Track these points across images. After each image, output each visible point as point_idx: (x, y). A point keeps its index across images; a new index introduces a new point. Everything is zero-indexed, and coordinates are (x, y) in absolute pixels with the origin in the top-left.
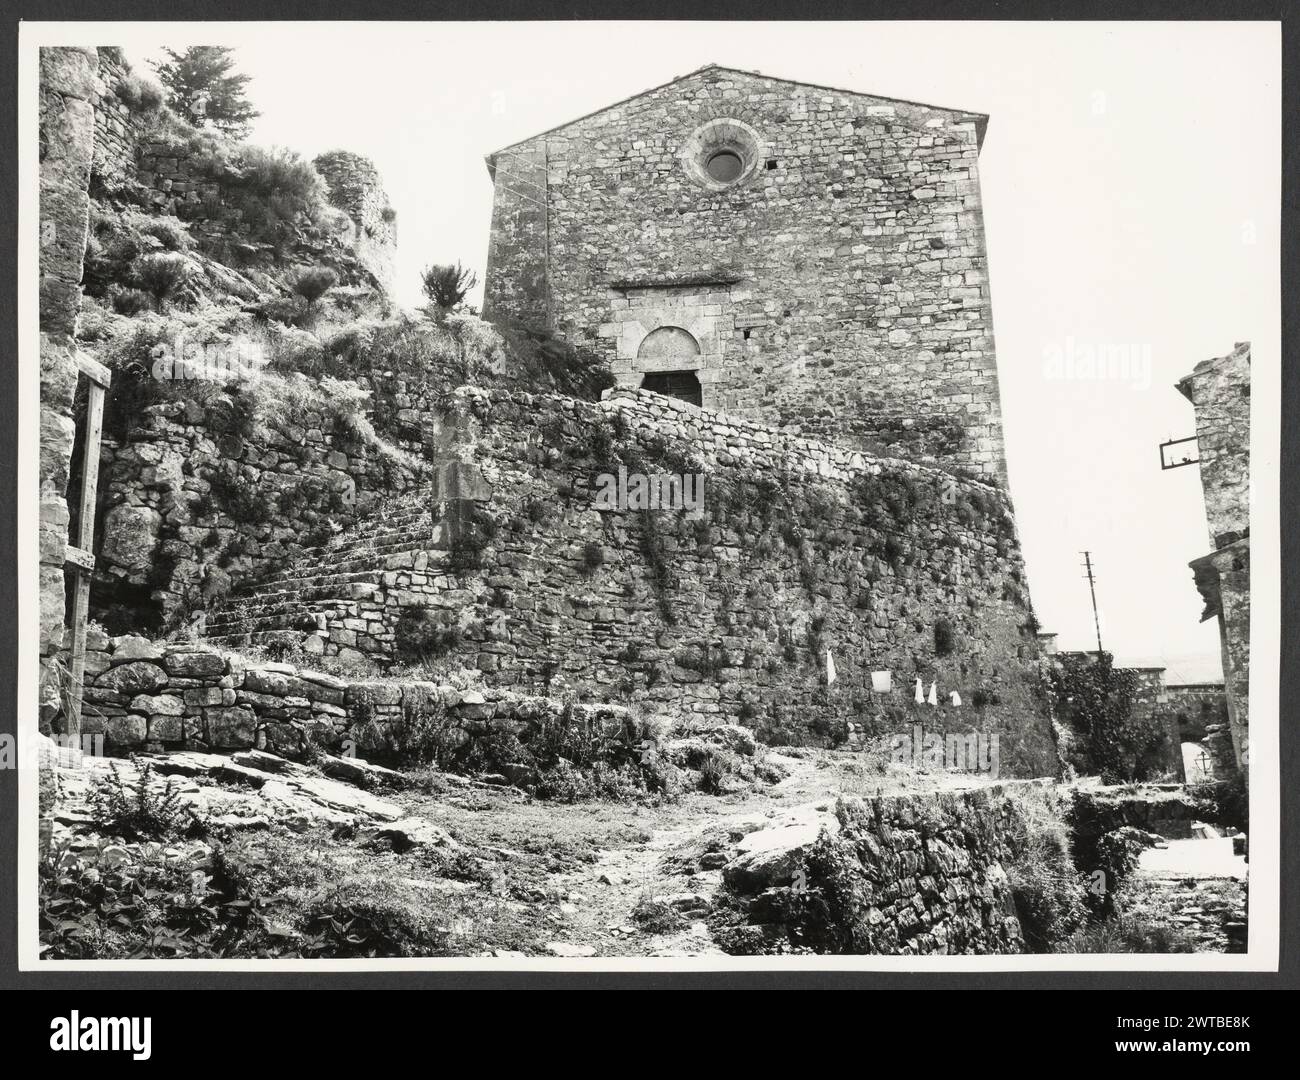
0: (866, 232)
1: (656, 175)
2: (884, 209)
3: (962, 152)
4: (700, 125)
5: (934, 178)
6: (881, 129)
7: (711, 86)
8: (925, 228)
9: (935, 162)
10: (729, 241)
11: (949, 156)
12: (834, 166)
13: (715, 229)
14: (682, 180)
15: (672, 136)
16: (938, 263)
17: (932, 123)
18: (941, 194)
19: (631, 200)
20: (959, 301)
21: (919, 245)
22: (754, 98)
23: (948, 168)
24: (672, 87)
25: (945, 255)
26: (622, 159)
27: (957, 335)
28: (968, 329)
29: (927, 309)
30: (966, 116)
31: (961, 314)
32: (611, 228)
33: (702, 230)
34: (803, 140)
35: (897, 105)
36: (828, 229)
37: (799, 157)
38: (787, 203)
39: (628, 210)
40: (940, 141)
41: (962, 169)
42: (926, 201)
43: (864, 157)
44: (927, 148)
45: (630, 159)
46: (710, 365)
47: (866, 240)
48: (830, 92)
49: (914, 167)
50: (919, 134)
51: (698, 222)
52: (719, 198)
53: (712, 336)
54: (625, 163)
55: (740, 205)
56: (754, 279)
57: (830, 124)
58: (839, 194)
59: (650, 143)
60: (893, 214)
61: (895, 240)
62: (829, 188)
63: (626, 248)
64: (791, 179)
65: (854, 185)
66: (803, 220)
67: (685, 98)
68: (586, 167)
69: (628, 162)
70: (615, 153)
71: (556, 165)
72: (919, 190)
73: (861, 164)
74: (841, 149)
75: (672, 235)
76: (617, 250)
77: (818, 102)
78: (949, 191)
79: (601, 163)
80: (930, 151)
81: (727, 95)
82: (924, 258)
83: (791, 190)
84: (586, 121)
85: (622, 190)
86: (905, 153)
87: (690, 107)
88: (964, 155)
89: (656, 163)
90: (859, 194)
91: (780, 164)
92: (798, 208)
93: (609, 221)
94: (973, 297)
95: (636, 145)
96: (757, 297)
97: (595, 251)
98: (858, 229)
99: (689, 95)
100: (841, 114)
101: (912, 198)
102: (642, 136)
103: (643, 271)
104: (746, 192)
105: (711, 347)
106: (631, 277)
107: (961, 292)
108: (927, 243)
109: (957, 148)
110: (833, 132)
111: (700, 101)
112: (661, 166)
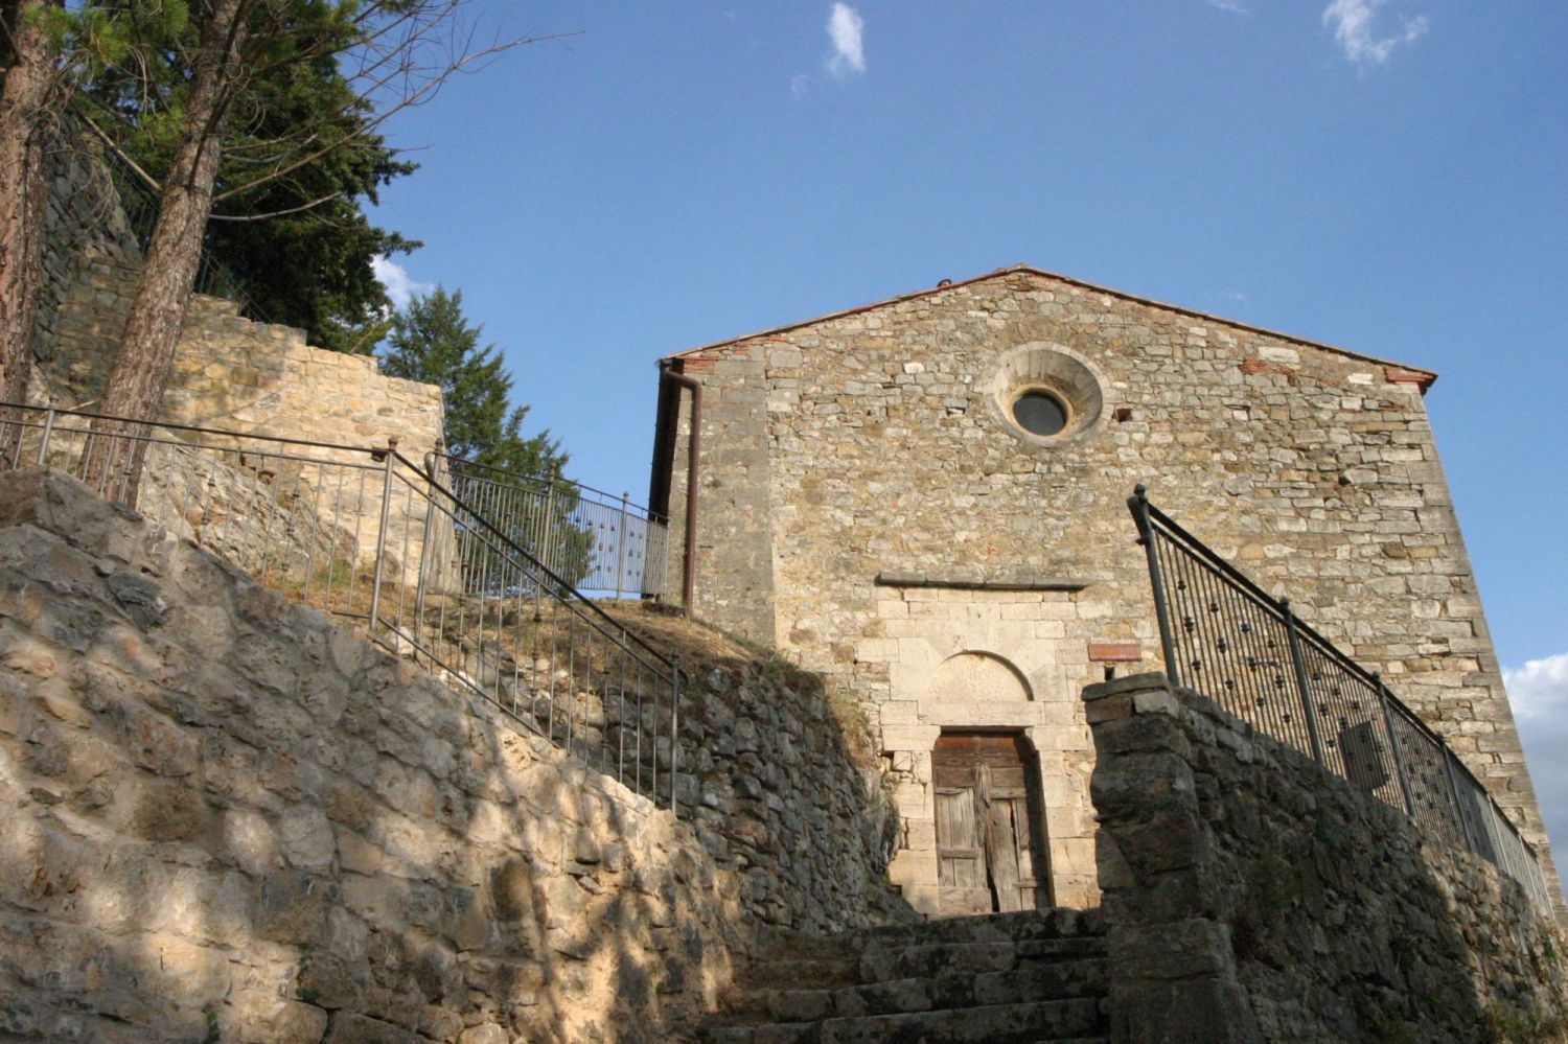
0: (1284, 526)
1: (943, 414)
2: (1306, 494)
3: (1407, 422)
4: (1009, 348)
5: (1372, 455)
6: (1283, 380)
7: (1020, 295)
8: (1370, 527)
9: (1368, 432)
10: (1069, 521)
11: (1390, 427)
12: (1220, 425)
13: (1044, 503)
14: (986, 424)
15: (965, 359)
16: (1400, 580)
17: (1355, 379)
18: (1385, 478)
19: (904, 447)
20: (1445, 641)
21: (1367, 551)
22: (1087, 319)
23: (1390, 442)
24: (960, 290)
25: (1409, 569)
26: (888, 386)
27: (1449, 695)
28: (1465, 686)
29: (1393, 650)
30: (1404, 372)
31: (1447, 661)
32: (875, 486)
33: (1023, 502)
34: (1168, 384)
35: (1302, 348)
36: (1223, 516)
37: (1165, 407)
38: (1153, 472)
39: (900, 461)
40: (1373, 405)
41: (1411, 446)
42: (1367, 488)
43: (1263, 416)
44: (1353, 411)
45: (900, 386)
46: (1051, 719)
47: (1285, 538)
48: (1200, 320)
49: (1340, 437)
50: (1340, 392)
51: (1016, 491)
52: (1047, 456)
53: (1051, 673)
54: (892, 391)
55: (1082, 470)
56: (1115, 585)
57: (1207, 365)
58: (1230, 467)
59: (931, 366)
60: (1319, 502)
61: (1326, 541)
62: (1217, 457)
63: (901, 520)
64: (1156, 438)
65: (1254, 455)
66: (1183, 500)
67: (983, 309)
68: (829, 391)
69: (898, 391)
70: (876, 376)
71: (782, 383)
72: (1352, 470)
73: (1260, 426)
74: (1227, 401)
75: (975, 505)
76: (884, 521)
77: (1185, 334)
78: (1397, 476)
79: (853, 387)
80: (1359, 417)
81: (1046, 310)
82: (1377, 571)
83: (1158, 454)
84: (829, 325)
85: (889, 431)
86: (1324, 416)
87: (990, 322)
88: (1412, 426)
89: (942, 397)
90: (1263, 468)
91: (1136, 415)
92: (1171, 480)
93: (872, 475)
94: (1463, 636)
95: (909, 367)
96: (1122, 613)
97: (848, 521)
98: (1270, 520)
99: (987, 304)
100: (1221, 353)
101: (1343, 482)
102: (917, 356)
103: (929, 559)
104: (1087, 451)
105: (1053, 691)
106: (909, 567)
107: (1446, 628)
108: (1378, 549)
109: (1397, 416)
110: (1211, 376)
111: (1006, 315)
112: (948, 402)
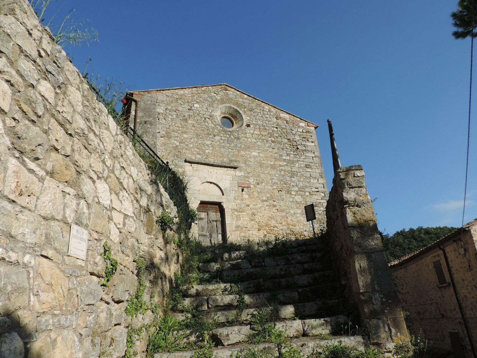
0: (284, 158)
1: (204, 119)
2: (289, 150)
3: (312, 136)
4: (221, 104)
5: (304, 143)
6: (285, 122)
7: (224, 91)
8: (303, 160)
9: (303, 137)
10: (234, 150)
11: (308, 137)
12: (271, 131)
13: (228, 145)
14: (214, 123)
15: (210, 106)
16: (309, 173)
17: (301, 124)
18: (307, 149)
19: (193, 126)
20: (317, 188)
21: (302, 166)
22: (241, 100)
23: (308, 140)
24: (209, 87)
25: (311, 171)
26: (189, 110)
27: (318, 201)
28: (322, 199)
29: (307, 190)
30: (312, 124)
31: (318, 193)
32: (185, 136)
33: (223, 144)
34: (259, 119)
35: (290, 115)
36: (271, 153)
37: (258, 125)
38: (255, 141)
39: (192, 130)
40: (305, 131)
41: (312, 142)
42: (303, 151)
43: (281, 130)
44: (300, 132)
45: (193, 110)
46: (228, 201)
47: (284, 160)
48: (267, 105)
49: (297, 138)
50: (298, 127)
51: (221, 141)
52: (229, 133)
53: (228, 189)
54: (191, 111)
55: (238, 138)
56: (245, 168)
57: (268, 116)
58: (273, 142)
59: (201, 106)
60: (292, 153)
61: (293, 162)
62: (270, 139)
63: (192, 145)
64: (256, 132)
65: (278, 139)
66: (261, 148)
67: (215, 93)
68: (174, 109)
69: (192, 111)
70: (186, 106)
71: (161, 104)
72: (300, 146)
73: (280, 133)
74: (272, 126)
75: (211, 144)
76: (187, 145)
77: (264, 108)
78: (309, 149)
79: (180, 108)
80: (301, 134)
81: (231, 96)
82: (304, 170)
83: (256, 136)
84: (174, 91)
85: (190, 122)
86: (294, 132)
87: (216, 97)
88: (313, 137)
89: (203, 114)
90: (280, 143)
91: (251, 126)
92: (259, 143)
93: (185, 133)
94: (321, 187)
95: (195, 105)
96: (246, 175)
97: (178, 144)
98: (281, 156)
99: (216, 92)
100: (272, 114)
101: (298, 148)
102: (197, 103)
103: (198, 156)
104: (239, 133)
105: (229, 193)
106: (193, 158)
107: (318, 185)
108: (304, 165)
109: (310, 134)
110: (269, 119)
111: (221, 96)
112: (205, 116)
